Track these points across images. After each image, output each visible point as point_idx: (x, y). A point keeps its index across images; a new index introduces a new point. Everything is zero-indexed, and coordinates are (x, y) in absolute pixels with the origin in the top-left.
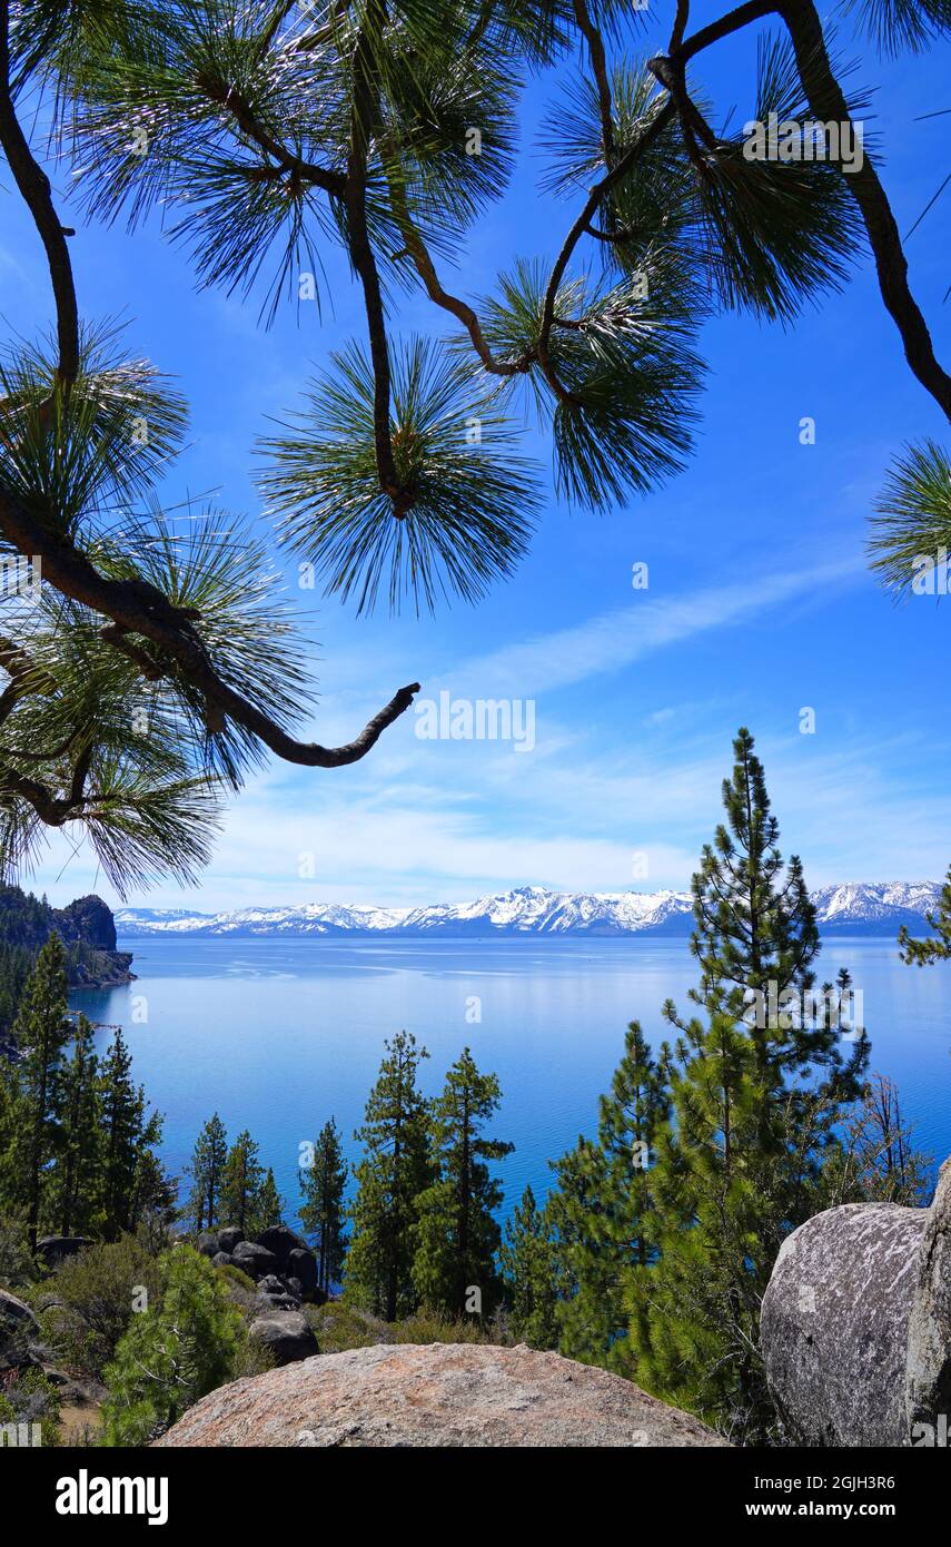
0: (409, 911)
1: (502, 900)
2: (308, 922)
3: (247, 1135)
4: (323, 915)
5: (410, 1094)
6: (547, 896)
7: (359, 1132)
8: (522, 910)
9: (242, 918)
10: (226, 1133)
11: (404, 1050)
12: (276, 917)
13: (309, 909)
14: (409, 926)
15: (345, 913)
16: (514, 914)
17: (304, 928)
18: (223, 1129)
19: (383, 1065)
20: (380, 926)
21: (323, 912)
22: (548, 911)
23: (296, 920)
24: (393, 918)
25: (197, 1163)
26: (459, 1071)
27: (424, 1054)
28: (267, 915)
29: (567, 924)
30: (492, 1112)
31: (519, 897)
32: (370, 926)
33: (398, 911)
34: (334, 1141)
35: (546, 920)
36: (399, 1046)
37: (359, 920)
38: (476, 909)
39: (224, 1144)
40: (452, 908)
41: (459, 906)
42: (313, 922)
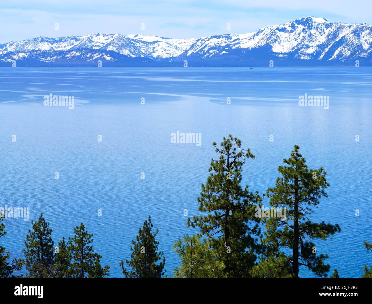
0: (192, 41)
1: (283, 30)
2: (95, 51)
3: (83, 227)
4: (109, 44)
5: (238, 189)
6: (328, 26)
7: (192, 220)
8: (303, 40)
9: (30, 47)
10: (51, 231)
11: (231, 151)
12: (64, 47)
13: (95, 39)
14: (193, 55)
15: (130, 43)
16: (295, 44)
17: (91, 57)
18: (49, 227)
19: (212, 164)
20: (165, 56)
21: (109, 41)
22: (328, 41)
23: (82, 49)
24: (176, 48)
25: (27, 255)
26: (290, 166)
27: (249, 155)
28: (55, 45)
29: (347, 53)
30: (319, 200)
31: (300, 27)
32: (155, 55)
33: (182, 40)
34: (152, 237)
35: (327, 50)
36: (226, 148)
37: (144, 49)
38: (257, 38)
39: (50, 240)
40: (234, 38)
41: (241, 36)
42: (99, 51)
